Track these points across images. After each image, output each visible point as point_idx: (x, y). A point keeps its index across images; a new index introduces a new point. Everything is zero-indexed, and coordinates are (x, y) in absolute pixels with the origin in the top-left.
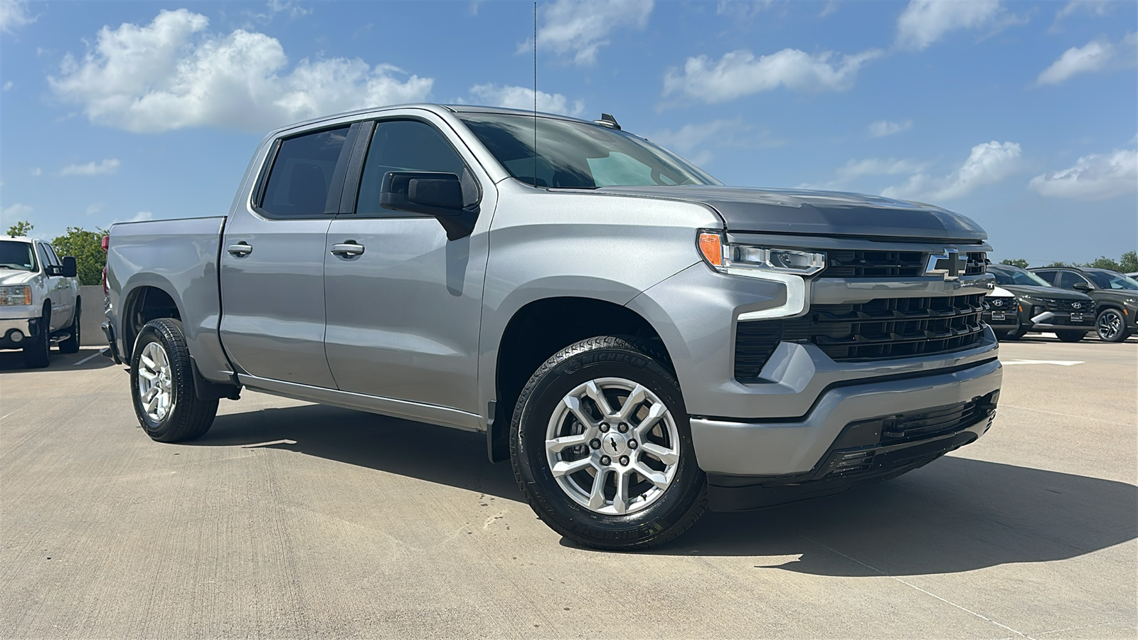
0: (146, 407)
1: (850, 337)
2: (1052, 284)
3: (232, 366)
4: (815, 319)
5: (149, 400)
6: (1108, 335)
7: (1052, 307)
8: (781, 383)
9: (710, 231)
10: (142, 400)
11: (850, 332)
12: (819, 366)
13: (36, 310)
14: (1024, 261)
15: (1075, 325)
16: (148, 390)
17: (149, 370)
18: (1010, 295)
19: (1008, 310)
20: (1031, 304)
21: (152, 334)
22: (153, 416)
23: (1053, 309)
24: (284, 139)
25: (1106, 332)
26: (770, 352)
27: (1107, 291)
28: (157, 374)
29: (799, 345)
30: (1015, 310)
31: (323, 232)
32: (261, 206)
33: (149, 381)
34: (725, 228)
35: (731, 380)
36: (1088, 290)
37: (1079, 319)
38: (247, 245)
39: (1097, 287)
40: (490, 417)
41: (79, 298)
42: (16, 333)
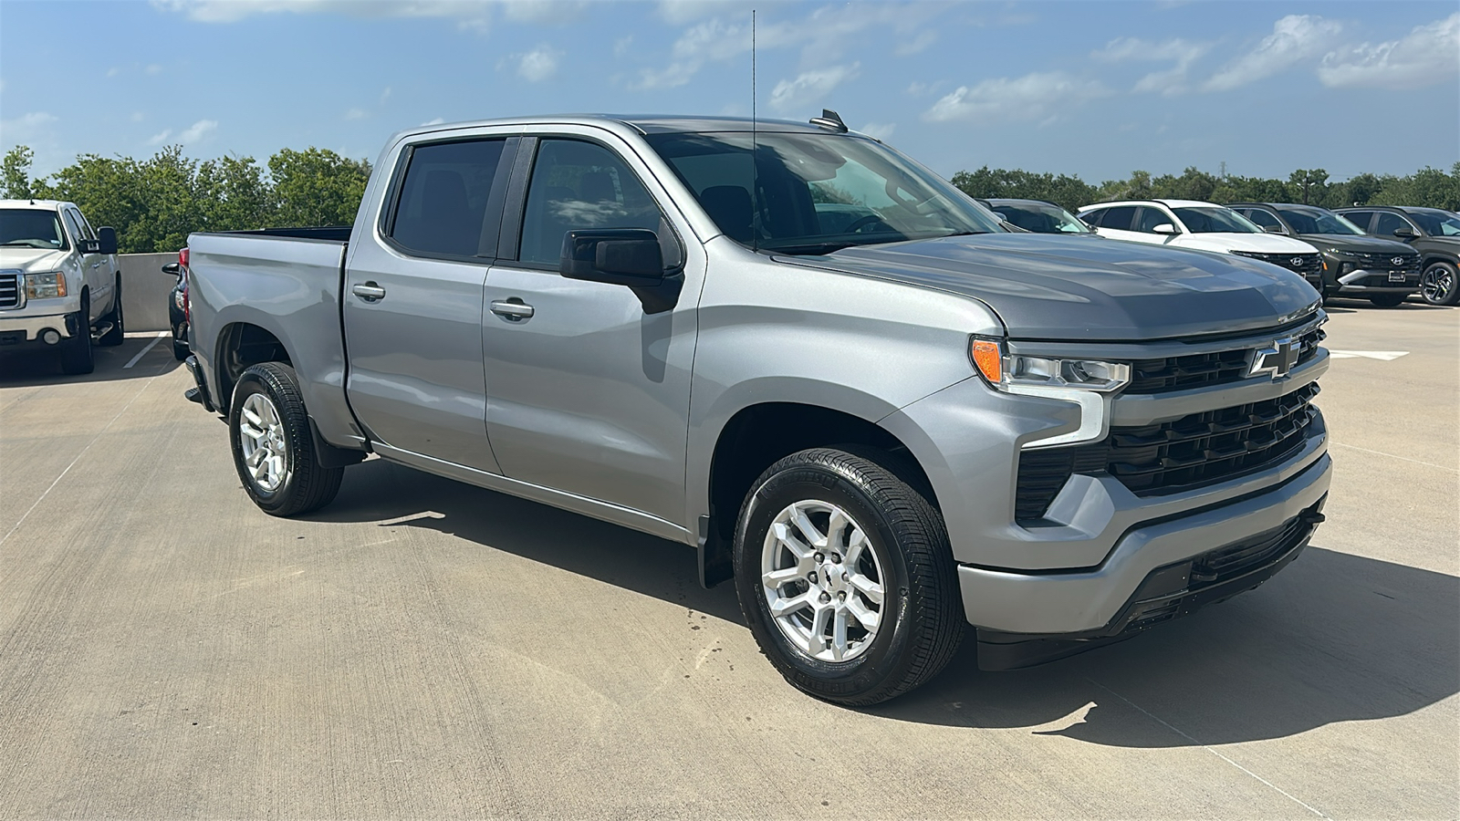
0: (254, 472)
1: (1155, 463)
2: (1366, 231)
3: (363, 430)
4: (1114, 443)
5: (256, 463)
6: (1435, 297)
7: (1366, 263)
8: (1070, 526)
9: (987, 338)
10: (248, 463)
11: (1156, 456)
12: (1119, 504)
13: (72, 302)
14: (1324, 172)
15: (1394, 286)
16: (254, 451)
17: (253, 425)
18: (1312, 250)
19: (1310, 270)
20: (1339, 260)
21: (256, 383)
22: (262, 483)
23: (1366, 266)
24: (417, 146)
25: (1433, 292)
26: (1058, 487)
27: (1439, 239)
28: (264, 431)
29: (1095, 479)
30: (1318, 270)
31: (479, 283)
32: (391, 236)
33: (255, 440)
34: (1006, 333)
35: (1012, 525)
36: (1411, 238)
37: (1402, 278)
38: (377, 286)
39: (1424, 234)
40: (701, 535)
41: (118, 274)
42: (51, 333)
